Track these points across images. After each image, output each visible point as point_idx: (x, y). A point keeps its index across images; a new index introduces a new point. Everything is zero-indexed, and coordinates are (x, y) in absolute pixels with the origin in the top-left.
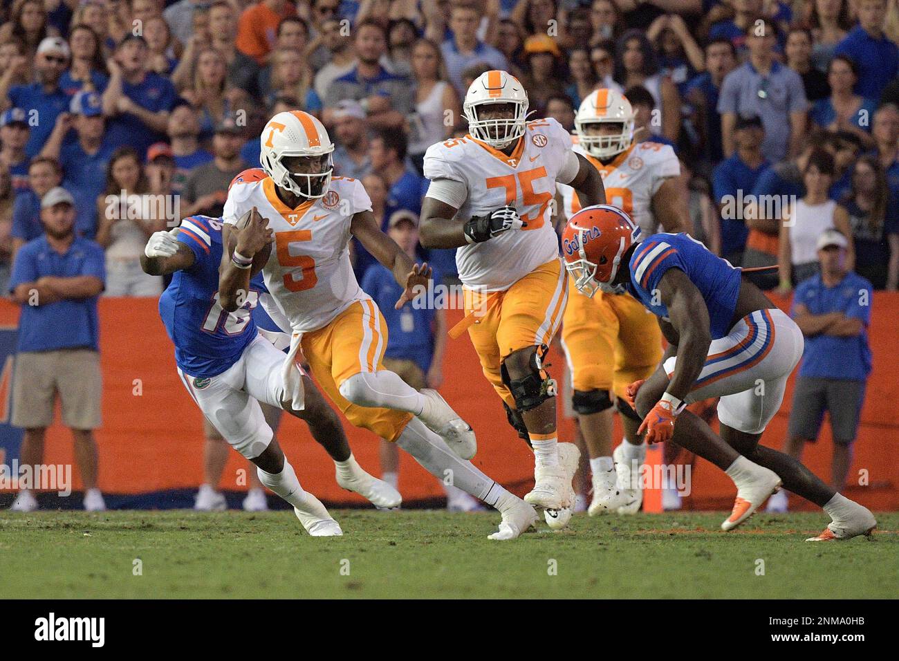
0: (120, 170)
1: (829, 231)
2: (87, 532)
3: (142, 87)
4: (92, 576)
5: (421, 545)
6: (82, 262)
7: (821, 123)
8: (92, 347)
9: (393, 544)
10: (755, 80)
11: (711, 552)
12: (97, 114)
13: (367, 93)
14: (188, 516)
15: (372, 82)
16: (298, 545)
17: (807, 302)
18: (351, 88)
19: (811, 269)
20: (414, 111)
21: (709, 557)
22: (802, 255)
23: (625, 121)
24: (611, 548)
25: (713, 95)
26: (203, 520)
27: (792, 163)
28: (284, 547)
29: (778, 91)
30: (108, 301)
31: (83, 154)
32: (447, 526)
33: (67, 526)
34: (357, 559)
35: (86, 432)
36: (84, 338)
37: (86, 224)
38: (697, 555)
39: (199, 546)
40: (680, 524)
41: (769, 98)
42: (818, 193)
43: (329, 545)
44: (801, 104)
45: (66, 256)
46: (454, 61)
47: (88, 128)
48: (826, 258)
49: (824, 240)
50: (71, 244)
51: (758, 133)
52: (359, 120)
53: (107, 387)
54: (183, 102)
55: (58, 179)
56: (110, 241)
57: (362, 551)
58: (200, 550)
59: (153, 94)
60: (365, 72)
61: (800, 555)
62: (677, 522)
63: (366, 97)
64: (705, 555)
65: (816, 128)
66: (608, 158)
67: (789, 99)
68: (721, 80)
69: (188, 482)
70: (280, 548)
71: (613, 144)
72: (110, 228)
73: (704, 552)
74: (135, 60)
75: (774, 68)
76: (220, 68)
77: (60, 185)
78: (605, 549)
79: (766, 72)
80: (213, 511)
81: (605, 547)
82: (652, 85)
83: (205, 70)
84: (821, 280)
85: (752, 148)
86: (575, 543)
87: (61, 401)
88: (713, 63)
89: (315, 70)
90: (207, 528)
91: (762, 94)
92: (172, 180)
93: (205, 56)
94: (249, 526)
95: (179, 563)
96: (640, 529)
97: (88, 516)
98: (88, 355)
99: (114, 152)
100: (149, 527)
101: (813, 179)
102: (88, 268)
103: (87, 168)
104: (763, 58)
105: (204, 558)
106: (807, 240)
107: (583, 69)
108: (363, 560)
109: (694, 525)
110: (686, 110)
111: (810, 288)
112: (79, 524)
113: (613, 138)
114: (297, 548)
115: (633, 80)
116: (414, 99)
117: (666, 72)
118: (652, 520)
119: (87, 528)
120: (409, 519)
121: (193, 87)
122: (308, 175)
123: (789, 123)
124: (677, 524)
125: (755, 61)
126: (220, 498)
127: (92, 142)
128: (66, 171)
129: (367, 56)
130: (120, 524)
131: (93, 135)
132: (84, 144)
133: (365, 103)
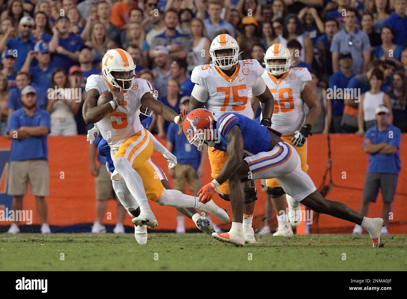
0: (57, 78)
1: (381, 106)
2: (43, 243)
3: (67, 40)
4: (44, 263)
5: (195, 249)
6: (40, 120)
7: (377, 57)
8: (44, 158)
9: (182, 249)
10: (347, 37)
11: (327, 252)
12: (47, 52)
13: (170, 42)
14: (88, 236)
15: (172, 37)
16: (138, 249)
17: (371, 138)
18: (163, 41)
19: (373, 123)
20: (191, 51)
21: (326, 255)
22: (369, 117)
23: (287, 58)
24: (282, 251)
25: (328, 44)
26: (95, 238)
27: (364, 75)
28: (132, 250)
29: (358, 42)
30: (52, 137)
31: (40, 71)
32: (207, 240)
33: (33, 240)
34: (166, 255)
35: (42, 198)
36: (41, 155)
37: (42, 102)
38: (321, 254)
39: (93, 250)
40: (313, 240)
41: (353, 45)
42: (376, 89)
43: (152, 249)
44: (368, 48)
45: (32, 117)
46: (209, 28)
47: (43, 59)
48: (379, 118)
49: (378, 110)
50: (35, 112)
51: (350, 60)
52: (165, 55)
53: (52, 177)
54: (86, 47)
55: (29, 82)
56: (53, 110)
57: (168, 252)
58: (94, 251)
59: (73, 43)
60: (169, 33)
61: (368, 254)
62: (312, 238)
63: (169, 44)
64: (325, 254)
65: (375, 59)
66: (279, 75)
67: (363, 46)
68: (331, 37)
69: (88, 220)
70: (130, 251)
71: (281, 69)
72: (52, 104)
73: (324, 252)
74: (64, 28)
75: (356, 31)
76: (103, 31)
77: (30, 84)
78: (279, 251)
79: (352, 33)
80: (100, 233)
81: (279, 250)
82: (300, 39)
83: (96, 32)
84: (377, 128)
85: (347, 68)
86: (265, 249)
87: (30, 184)
88: (328, 30)
89: (147, 32)
90: (97, 241)
91: (350, 43)
92: (81, 82)
93: (96, 26)
94: (116, 240)
95: (84, 257)
96: (295, 242)
97: (43, 236)
98: (43, 163)
99: (54, 70)
100: (71, 241)
101: (374, 82)
102: (43, 122)
103: (42, 77)
104: (351, 27)
105: (96, 255)
106: (370, 110)
107: (269, 32)
108: (168, 256)
109: (319, 240)
110: (316, 50)
111: (372, 132)
112: (39, 240)
113: (281, 66)
114: (138, 251)
115: (292, 37)
116: (192, 45)
117: (307, 33)
118: (300, 238)
119: (43, 241)
120: (189, 237)
121: (91, 40)
122: (123, 80)
123: (363, 56)
124: (312, 239)
125: (347, 28)
126: (103, 228)
127: (44, 65)
128: (33, 78)
129: (170, 26)
130: (57, 239)
131: (45, 61)
132: (40, 66)
133: (169, 47)
